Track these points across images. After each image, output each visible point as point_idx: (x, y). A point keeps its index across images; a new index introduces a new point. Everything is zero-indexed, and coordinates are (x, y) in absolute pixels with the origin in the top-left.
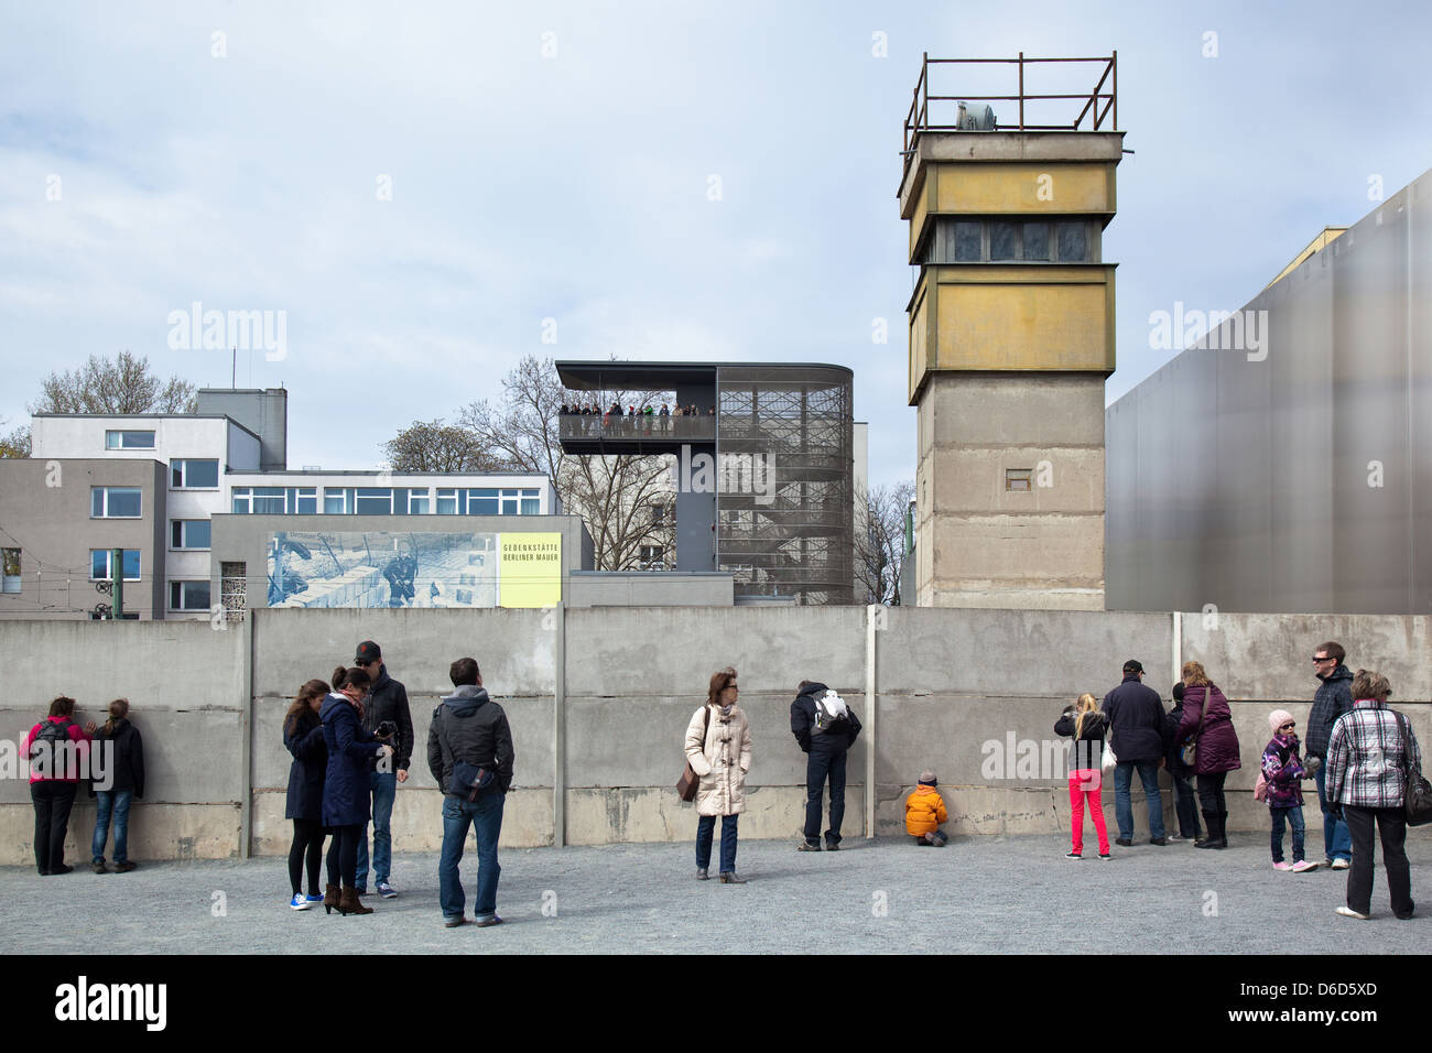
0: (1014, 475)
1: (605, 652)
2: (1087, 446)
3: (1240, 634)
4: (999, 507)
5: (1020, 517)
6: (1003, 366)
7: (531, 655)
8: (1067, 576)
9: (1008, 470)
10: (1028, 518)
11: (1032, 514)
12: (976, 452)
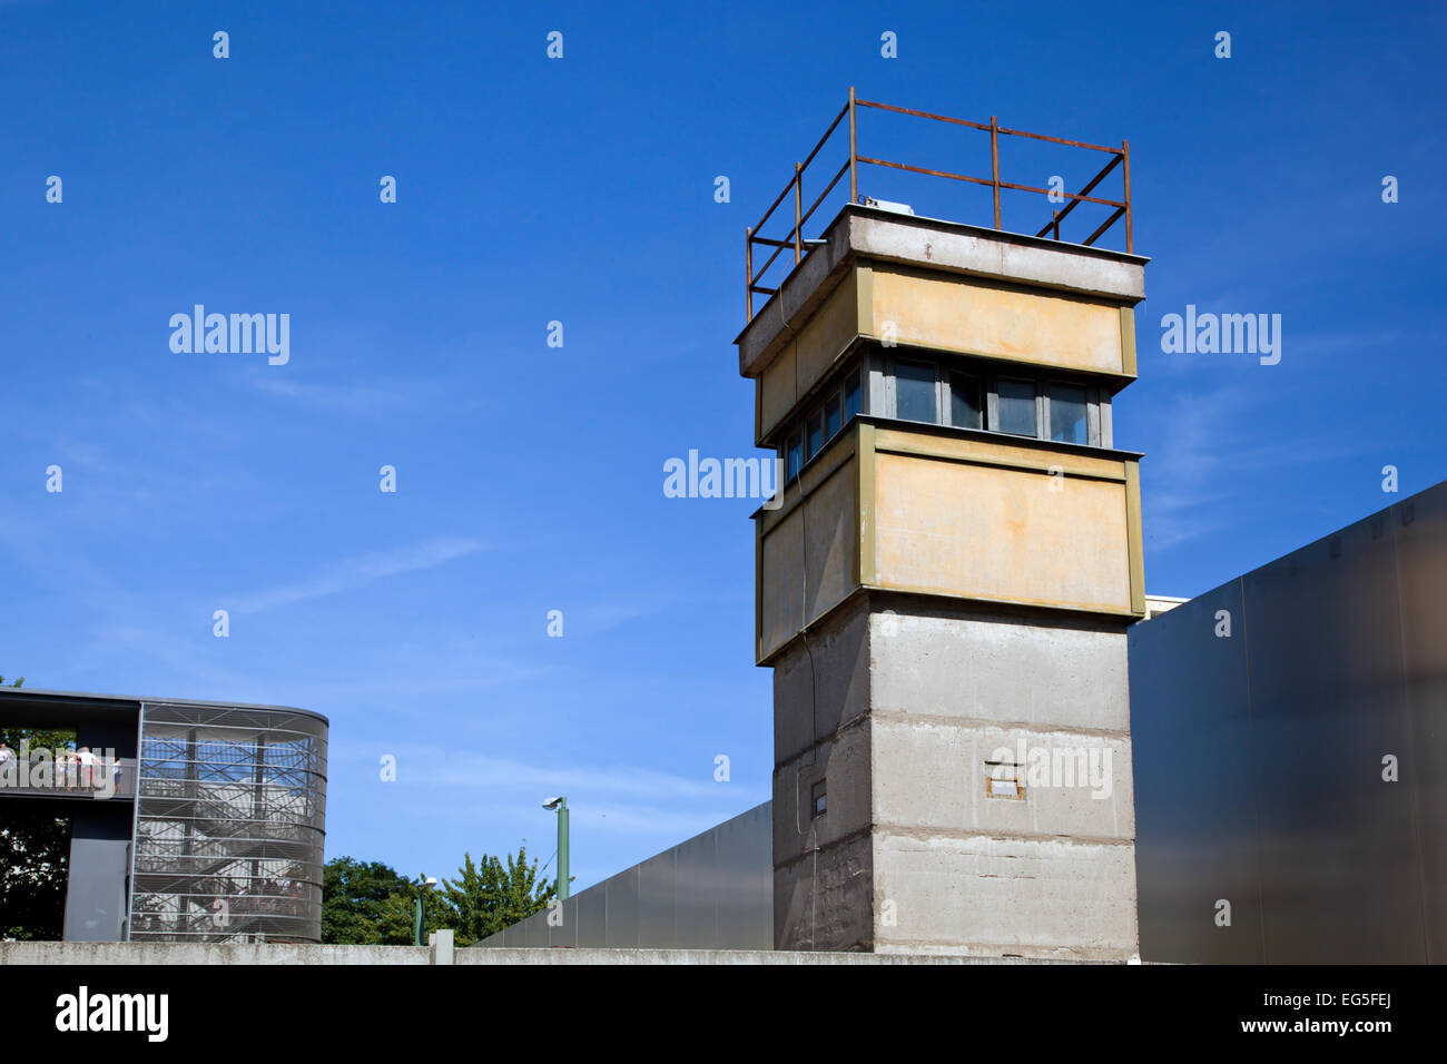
4: (976, 824)
5: (1009, 842)
8: (1083, 943)
10: (1019, 843)
11: (1027, 838)
12: (937, 729)
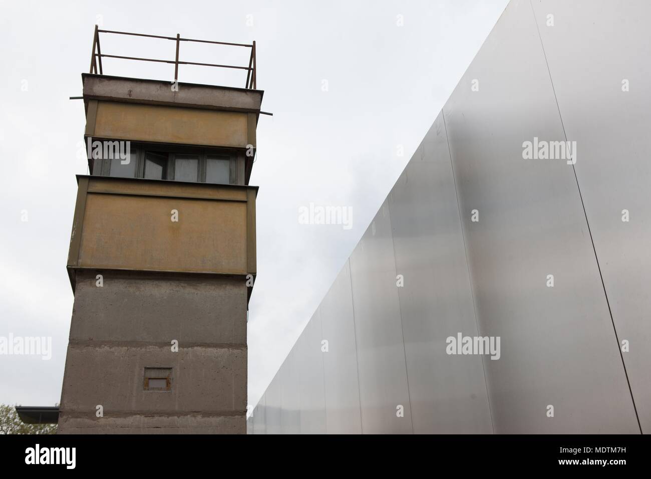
0: (153, 374)
2: (230, 346)
4: (134, 408)
5: (156, 418)
6: (146, 268)
9: (146, 368)
10: (164, 419)
11: (169, 414)
12: (113, 349)
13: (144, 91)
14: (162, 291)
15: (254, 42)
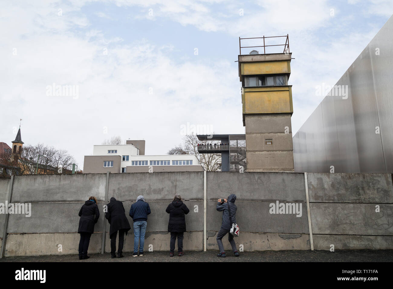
0: (268, 141)
1: (121, 187)
3: (328, 180)
4: (264, 149)
5: (270, 152)
7: (98, 188)
9: (266, 139)
10: (272, 152)
11: (273, 151)
12: (257, 135)
13: (256, 58)
14: (267, 118)
15: (288, 34)
